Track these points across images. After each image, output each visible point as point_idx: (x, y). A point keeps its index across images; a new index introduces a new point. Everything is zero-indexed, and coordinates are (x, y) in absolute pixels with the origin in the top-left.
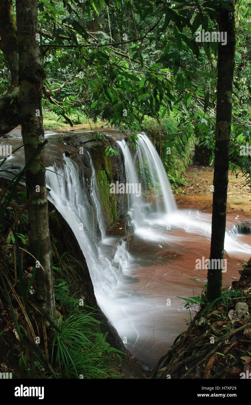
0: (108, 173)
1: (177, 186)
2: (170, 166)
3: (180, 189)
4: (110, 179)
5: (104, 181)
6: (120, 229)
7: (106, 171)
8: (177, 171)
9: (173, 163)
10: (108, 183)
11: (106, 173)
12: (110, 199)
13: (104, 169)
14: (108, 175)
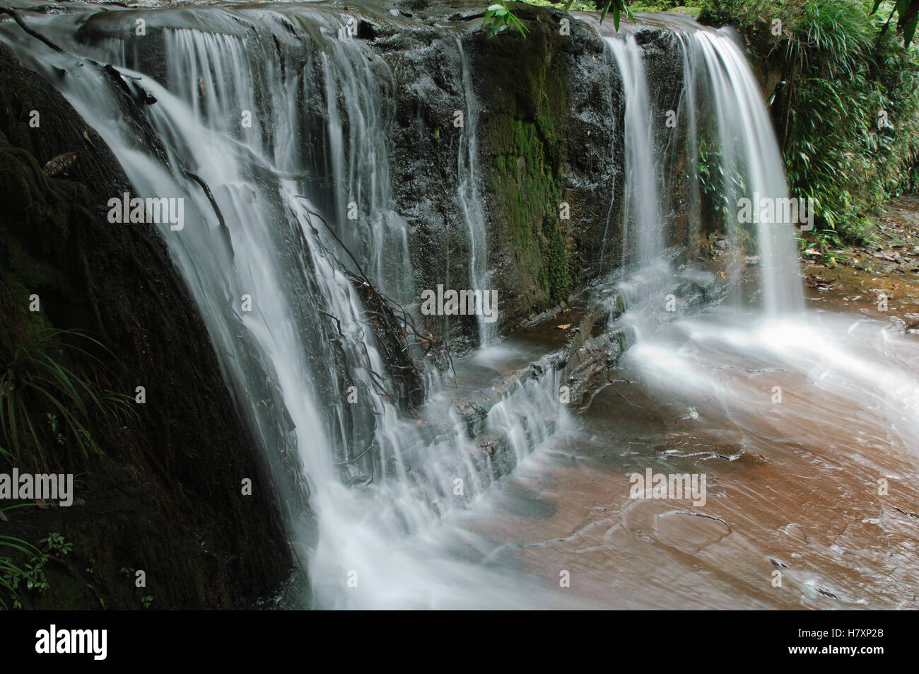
0: (549, 135)
1: (837, 241)
2: (824, 171)
3: (850, 251)
4: (557, 158)
5: (530, 158)
6: (561, 326)
7: (538, 128)
8: (847, 193)
9: (834, 162)
10: (545, 170)
11: (541, 135)
12: (545, 223)
13: (530, 118)
14: (546, 143)
